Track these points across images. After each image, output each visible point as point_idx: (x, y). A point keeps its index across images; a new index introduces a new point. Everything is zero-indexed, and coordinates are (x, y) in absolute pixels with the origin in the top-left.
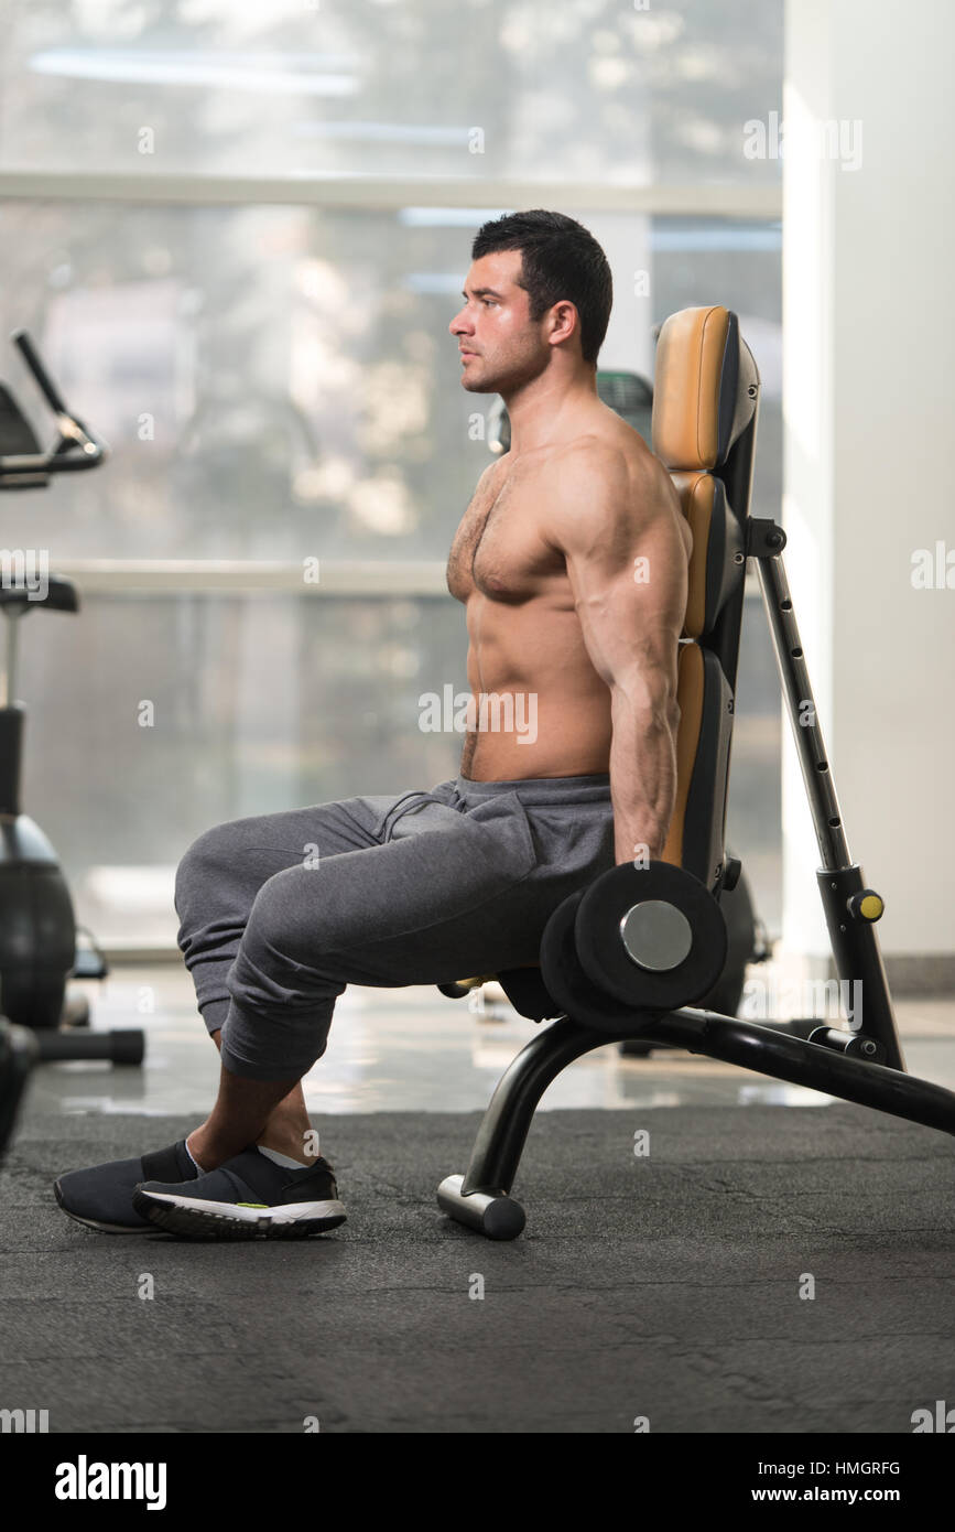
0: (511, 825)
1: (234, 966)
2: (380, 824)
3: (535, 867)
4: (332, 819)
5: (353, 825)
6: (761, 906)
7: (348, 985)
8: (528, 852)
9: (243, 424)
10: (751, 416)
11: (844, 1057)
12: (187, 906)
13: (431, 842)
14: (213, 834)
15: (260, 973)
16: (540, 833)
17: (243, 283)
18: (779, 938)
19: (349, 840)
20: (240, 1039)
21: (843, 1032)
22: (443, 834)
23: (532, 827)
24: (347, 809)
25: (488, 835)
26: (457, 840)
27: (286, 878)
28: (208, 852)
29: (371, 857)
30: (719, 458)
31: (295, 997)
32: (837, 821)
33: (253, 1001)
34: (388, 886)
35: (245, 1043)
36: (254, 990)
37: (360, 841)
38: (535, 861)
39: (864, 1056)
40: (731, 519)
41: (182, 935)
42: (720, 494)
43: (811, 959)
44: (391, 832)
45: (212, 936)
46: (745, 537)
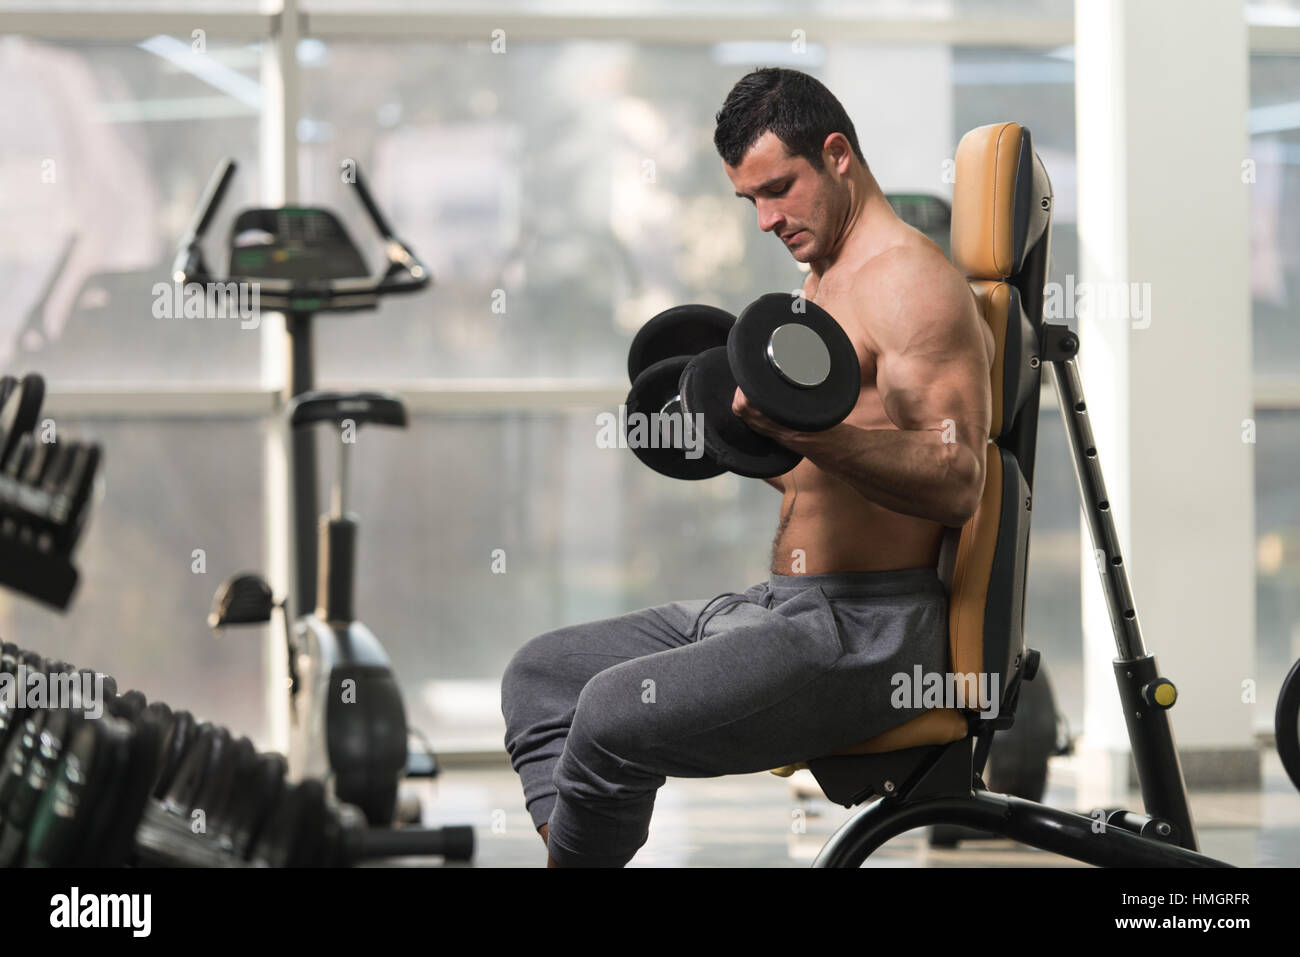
0: (816, 618)
1: (559, 763)
2: (692, 626)
3: (841, 655)
4: (648, 625)
5: (667, 629)
6: (1063, 703)
7: (668, 778)
8: (834, 640)
9: (568, 258)
10: (1044, 228)
11: (1139, 838)
12: (512, 712)
13: (743, 637)
14: (534, 643)
15: (587, 770)
16: (845, 625)
17: (563, 124)
18: (1081, 733)
19: (664, 642)
20: (568, 832)
21: (1139, 816)
22: (753, 629)
23: (837, 619)
24: (662, 615)
25: (795, 627)
26: (765, 632)
27: (608, 677)
28: (530, 659)
29: (688, 654)
30: (1015, 267)
31: (621, 791)
32: (1131, 613)
33: (580, 796)
34: (705, 680)
35: (573, 835)
36: (582, 786)
37: (673, 642)
38: (842, 650)
39: (1160, 838)
40: (1026, 325)
41: (508, 738)
42: (1015, 300)
43: (1113, 753)
44: (703, 631)
45: (534, 738)
46: (1040, 344)
